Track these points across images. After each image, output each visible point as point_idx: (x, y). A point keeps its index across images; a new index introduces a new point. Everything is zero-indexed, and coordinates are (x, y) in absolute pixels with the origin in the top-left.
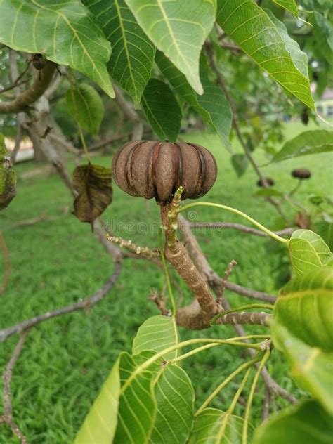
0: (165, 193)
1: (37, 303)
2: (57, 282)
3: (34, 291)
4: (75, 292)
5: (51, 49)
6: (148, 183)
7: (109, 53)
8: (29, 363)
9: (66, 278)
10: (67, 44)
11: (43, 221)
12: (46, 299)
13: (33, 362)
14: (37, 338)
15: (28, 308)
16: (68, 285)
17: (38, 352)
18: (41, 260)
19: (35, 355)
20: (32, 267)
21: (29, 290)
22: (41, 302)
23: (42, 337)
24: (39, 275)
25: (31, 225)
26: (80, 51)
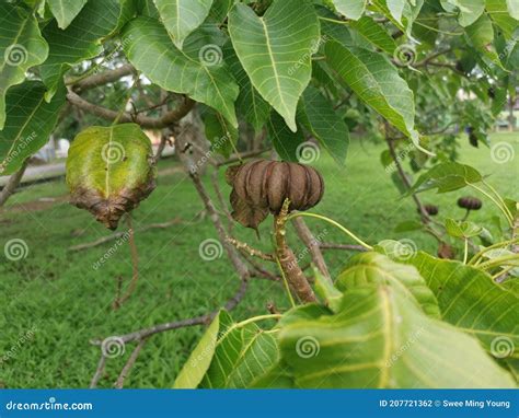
0: (275, 204)
1: (160, 317)
2: (183, 295)
3: (159, 304)
4: (202, 309)
5: (193, 91)
6: (261, 194)
7: (237, 95)
8: (144, 383)
9: (194, 293)
10: (205, 87)
11: (176, 225)
12: (170, 314)
13: (149, 383)
14: (156, 356)
15: (151, 321)
16: (195, 300)
17: (155, 372)
18: (169, 268)
19: (152, 375)
20: (159, 276)
21: (153, 302)
22: (165, 316)
23: (161, 356)
24: (166, 285)
25: (163, 229)
26: (214, 93)
